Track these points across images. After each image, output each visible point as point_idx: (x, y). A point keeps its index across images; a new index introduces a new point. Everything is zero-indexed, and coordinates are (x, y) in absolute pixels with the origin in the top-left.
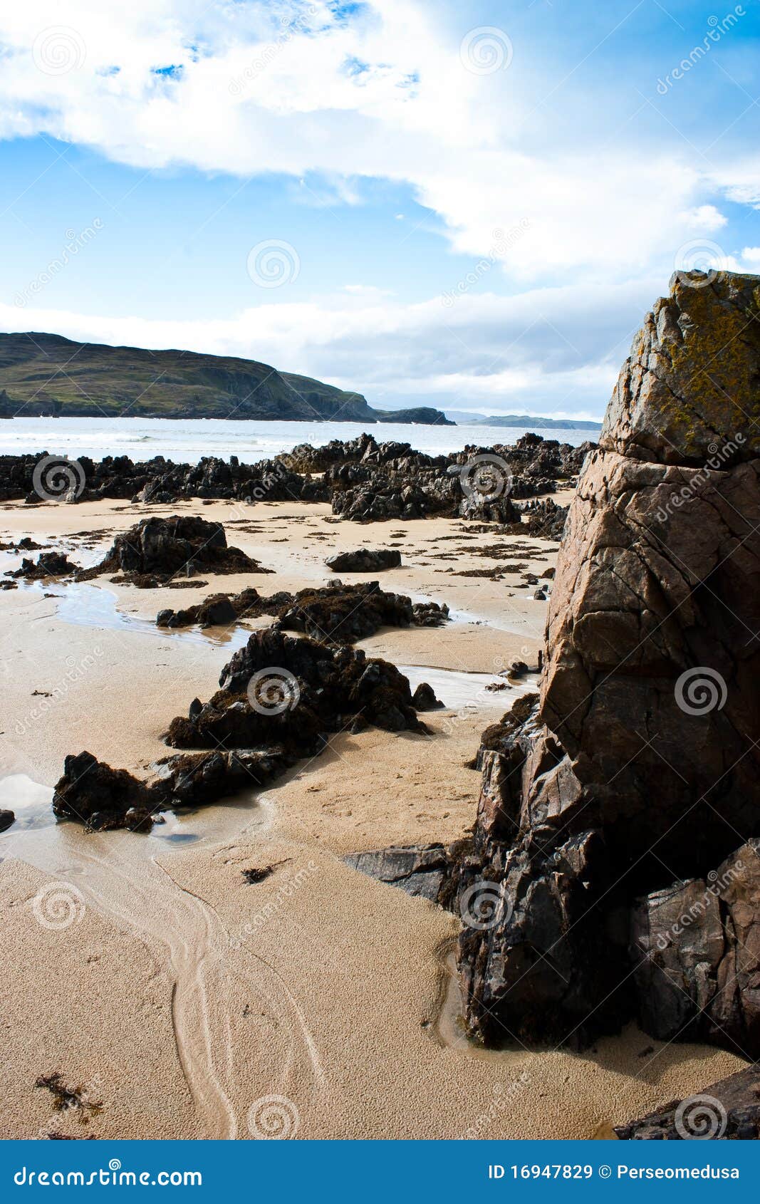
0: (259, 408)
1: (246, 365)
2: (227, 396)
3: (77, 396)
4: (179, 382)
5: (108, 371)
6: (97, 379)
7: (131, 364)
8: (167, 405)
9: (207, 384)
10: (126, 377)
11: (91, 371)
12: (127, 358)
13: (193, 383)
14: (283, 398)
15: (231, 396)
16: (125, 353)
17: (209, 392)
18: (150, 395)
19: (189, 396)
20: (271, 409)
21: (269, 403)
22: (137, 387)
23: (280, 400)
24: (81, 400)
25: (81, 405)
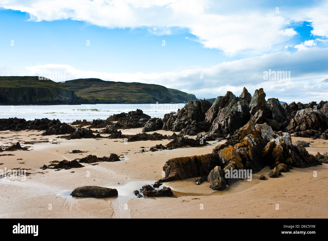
0: (161, 100)
1: (157, 86)
2: (150, 96)
3: (104, 97)
4: (136, 92)
5: (114, 89)
6: (110, 92)
7: (121, 87)
8: (132, 99)
9: (144, 93)
10: (119, 91)
11: (109, 90)
12: (120, 85)
13: (140, 93)
14: (169, 96)
15: (152, 96)
16: (119, 84)
17: (145, 95)
18: (126, 97)
19: (138, 97)
20: (165, 100)
21: (164, 98)
22: (122, 94)
23: (168, 97)
24: (105, 99)
25: (105, 100)
